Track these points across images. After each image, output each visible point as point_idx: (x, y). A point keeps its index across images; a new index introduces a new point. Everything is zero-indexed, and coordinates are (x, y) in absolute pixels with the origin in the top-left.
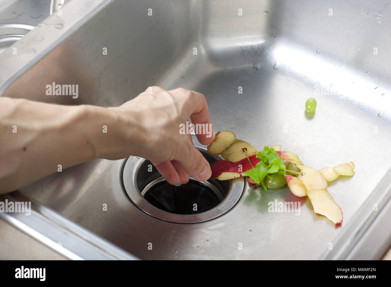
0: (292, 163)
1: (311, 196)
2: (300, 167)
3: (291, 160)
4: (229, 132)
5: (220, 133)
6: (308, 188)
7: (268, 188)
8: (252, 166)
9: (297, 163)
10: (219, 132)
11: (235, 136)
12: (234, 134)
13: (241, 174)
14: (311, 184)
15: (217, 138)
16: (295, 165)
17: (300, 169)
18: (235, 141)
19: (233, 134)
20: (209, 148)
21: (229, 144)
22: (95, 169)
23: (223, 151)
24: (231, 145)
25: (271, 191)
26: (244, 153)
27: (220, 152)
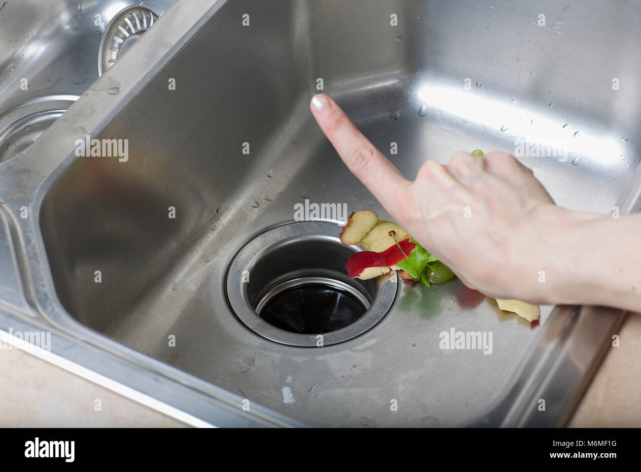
4: (367, 211)
5: (354, 214)
7: (430, 283)
8: (404, 254)
11: (377, 216)
12: (375, 213)
13: (391, 268)
15: (352, 223)
19: (373, 213)
20: (343, 237)
21: (370, 228)
22: (187, 284)
23: (363, 239)
24: (372, 229)
25: (436, 287)
26: (392, 238)
27: (358, 241)
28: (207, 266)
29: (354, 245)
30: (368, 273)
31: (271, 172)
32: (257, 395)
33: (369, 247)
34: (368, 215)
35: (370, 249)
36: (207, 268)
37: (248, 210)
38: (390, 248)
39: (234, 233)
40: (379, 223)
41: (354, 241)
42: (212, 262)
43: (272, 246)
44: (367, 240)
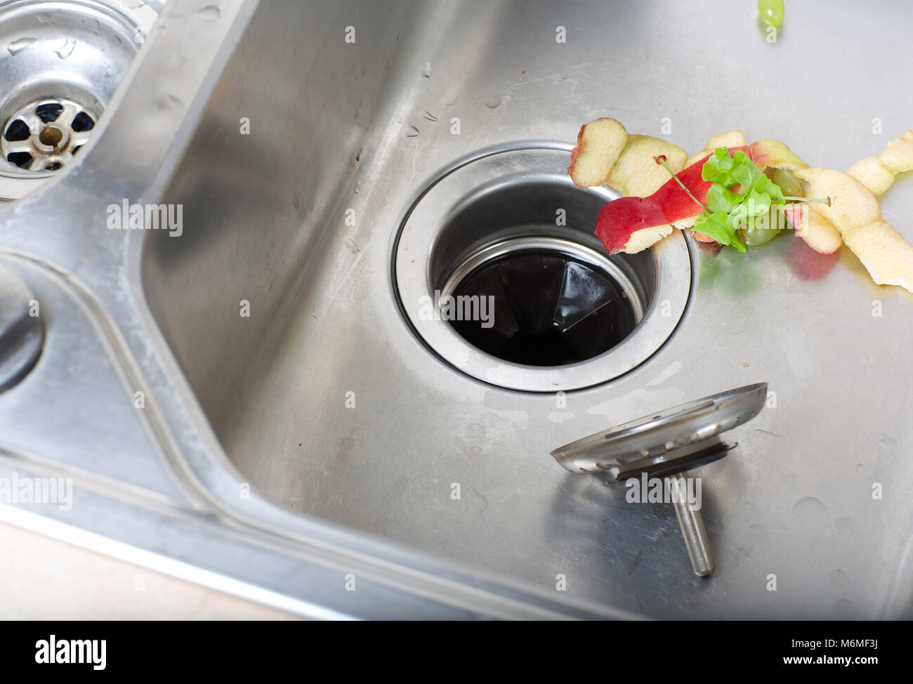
0: (783, 169)
1: (855, 244)
2: (803, 173)
3: (777, 162)
4: (606, 120)
5: (586, 128)
6: (842, 227)
7: (746, 246)
8: (694, 198)
9: (792, 167)
10: (583, 128)
11: (624, 128)
12: (619, 123)
13: (673, 227)
14: (845, 215)
15: (586, 144)
16: (790, 171)
17: (806, 180)
18: (628, 139)
19: (616, 124)
20: (574, 173)
21: (619, 152)
22: (334, 301)
23: (610, 174)
24: (622, 153)
25: (757, 251)
26: (661, 168)
27: (603, 178)
28: (357, 261)
29: (598, 185)
30: (638, 241)
31: (428, 68)
32: (506, 497)
33: (624, 187)
34: (610, 128)
35: (627, 192)
36: (358, 264)
37: (402, 143)
38: (664, 187)
39: (389, 191)
40: (632, 140)
41: (597, 180)
42: (364, 251)
43: (457, 205)
44: (619, 176)
